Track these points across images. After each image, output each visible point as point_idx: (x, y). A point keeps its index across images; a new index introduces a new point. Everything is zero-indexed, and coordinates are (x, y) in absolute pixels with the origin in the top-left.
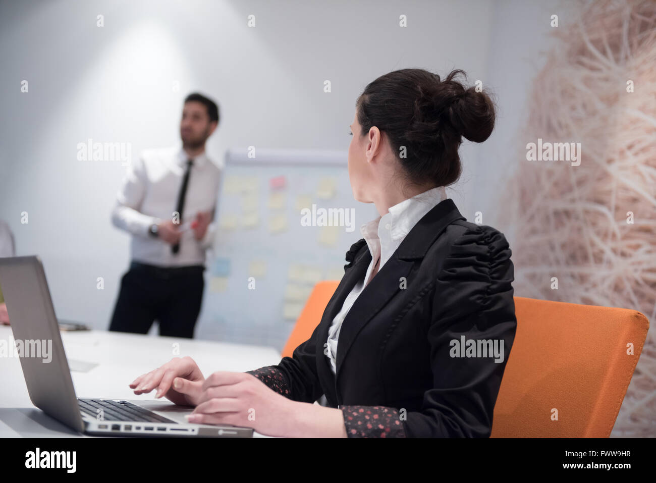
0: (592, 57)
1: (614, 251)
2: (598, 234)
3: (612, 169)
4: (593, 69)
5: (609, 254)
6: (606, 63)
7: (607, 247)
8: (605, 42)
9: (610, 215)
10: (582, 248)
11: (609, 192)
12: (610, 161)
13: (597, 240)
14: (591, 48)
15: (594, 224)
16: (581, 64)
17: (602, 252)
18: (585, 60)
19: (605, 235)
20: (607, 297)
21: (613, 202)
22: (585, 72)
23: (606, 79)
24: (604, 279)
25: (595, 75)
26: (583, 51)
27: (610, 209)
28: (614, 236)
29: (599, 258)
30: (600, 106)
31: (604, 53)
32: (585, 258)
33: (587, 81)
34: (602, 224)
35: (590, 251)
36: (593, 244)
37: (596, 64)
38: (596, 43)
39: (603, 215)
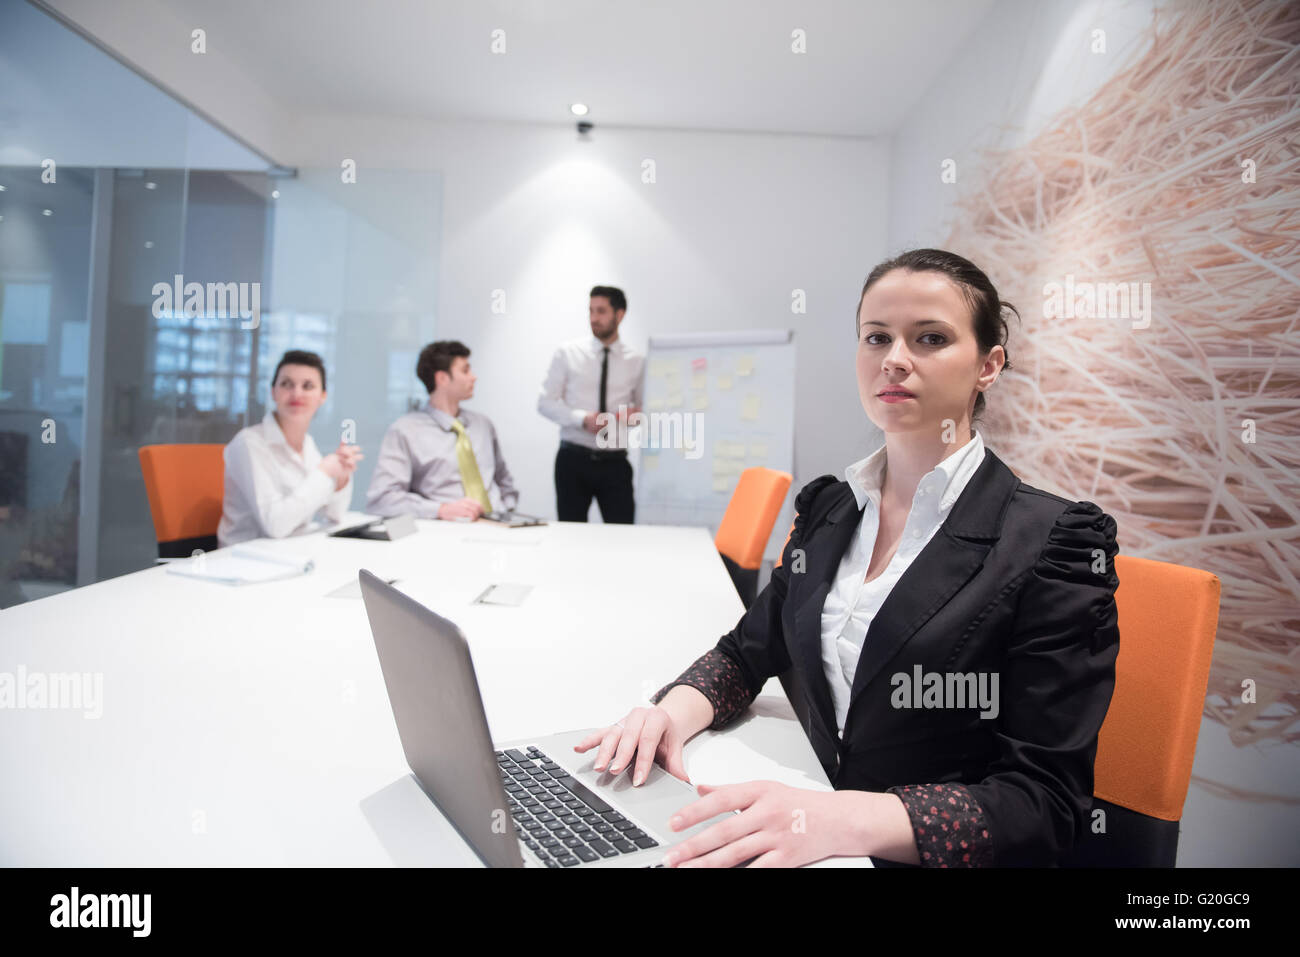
0: (1002, 225)
1: (1042, 422)
2: (1022, 403)
3: (1034, 338)
4: (1004, 237)
5: (1035, 425)
6: (1020, 231)
7: (1033, 418)
8: (1016, 210)
9: (1035, 385)
10: (1004, 417)
11: (1033, 362)
12: (1031, 331)
13: (1022, 410)
14: (1000, 216)
15: (1017, 394)
16: (989, 232)
17: (1027, 422)
18: (993, 228)
19: (1030, 406)
20: (1036, 469)
21: (1038, 373)
22: (995, 241)
23: (1021, 248)
24: (1031, 451)
25: (1007, 243)
26: (991, 220)
27: (1034, 379)
28: (1041, 407)
29: (1024, 428)
30: (1016, 275)
31: (1016, 221)
32: (1008, 428)
33: (999, 250)
34: (1026, 394)
35: (1014, 421)
36: (1016, 414)
37: (1006, 232)
38: (1006, 211)
39: (1026, 385)
